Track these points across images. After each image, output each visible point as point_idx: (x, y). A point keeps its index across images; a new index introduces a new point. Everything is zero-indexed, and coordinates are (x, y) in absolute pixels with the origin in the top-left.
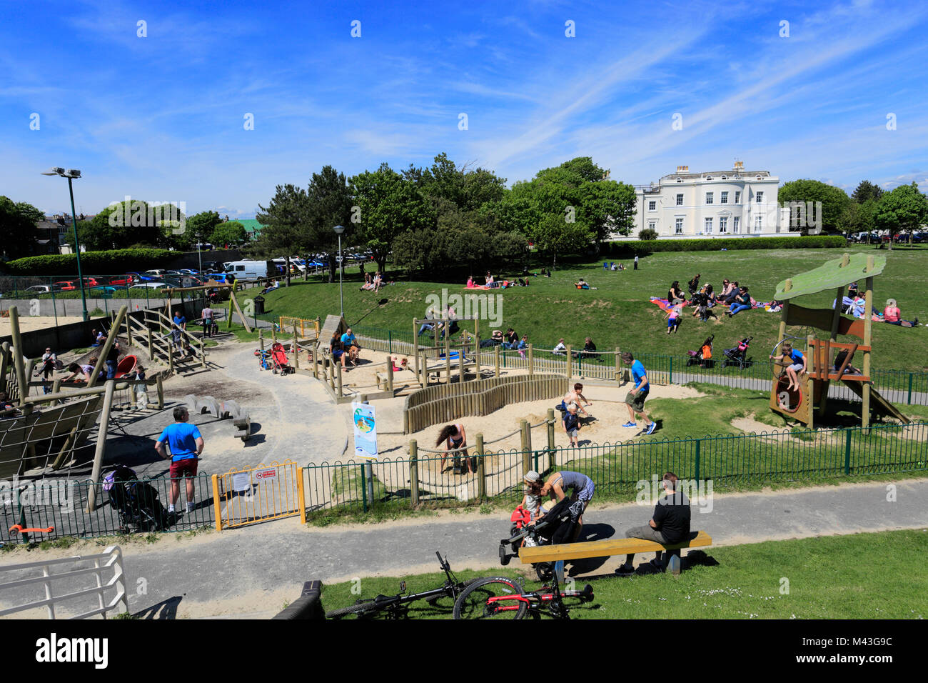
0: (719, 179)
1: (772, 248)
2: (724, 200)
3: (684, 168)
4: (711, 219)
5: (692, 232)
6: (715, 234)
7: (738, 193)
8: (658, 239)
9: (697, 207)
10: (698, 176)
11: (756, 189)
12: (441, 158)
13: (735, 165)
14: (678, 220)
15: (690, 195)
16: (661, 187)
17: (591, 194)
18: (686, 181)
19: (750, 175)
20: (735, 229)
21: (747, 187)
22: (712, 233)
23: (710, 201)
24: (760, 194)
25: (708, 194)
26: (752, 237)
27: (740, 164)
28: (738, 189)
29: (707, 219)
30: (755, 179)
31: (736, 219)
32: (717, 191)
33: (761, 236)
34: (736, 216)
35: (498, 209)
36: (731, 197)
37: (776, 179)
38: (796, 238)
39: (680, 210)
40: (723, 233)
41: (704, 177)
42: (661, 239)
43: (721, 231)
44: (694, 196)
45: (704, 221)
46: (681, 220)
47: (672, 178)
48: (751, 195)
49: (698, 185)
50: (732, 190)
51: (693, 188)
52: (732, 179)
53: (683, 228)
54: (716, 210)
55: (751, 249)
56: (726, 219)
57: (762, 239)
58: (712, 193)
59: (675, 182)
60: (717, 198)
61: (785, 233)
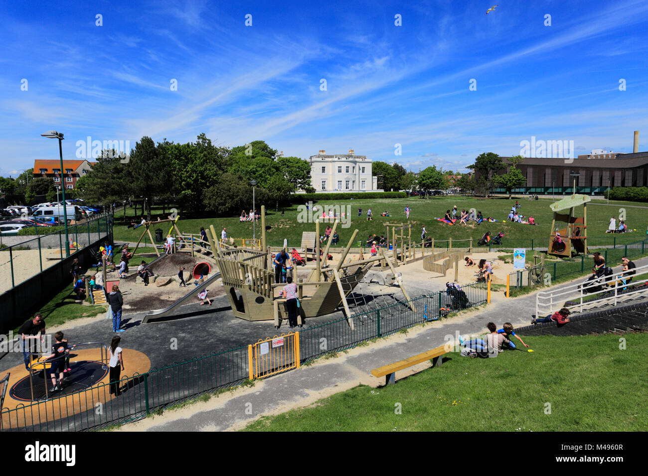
0: (344, 159)
1: (374, 198)
2: (347, 171)
3: (323, 151)
4: (341, 182)
5: (331, 189)
6: (343, 190)
7: (354, 167)
8: (316, 193)
9: (333, 174)
10: (332, 157)
11: (362, 165)
12: (202, 137)
13: (350, 151)
14: (323, 182)
15: (329, 167)
16: (312, 162)
17: (286, 165)
18: (327, 159)
19: (358, 157)
20: (353, 187)
21: (357, 164)
22: (342, 190)
23: (340, 171)
24: (364, 168)
25: (339, 167)
26: (362, 192)
27: (352, 151)
28: (354, 165)
29: (339, 182)
30: (361, 160)
31: (354, 182)
32: (344, 166)
33: (366, 192)
34: (354, 180)
35: (242, 172)
36: (350, 169)
37: (370, 160)
38: (381, 193)
39: (324, 176)
40: (348, 190)
41: (336, 157)
42: (318, 192)
43: (346, 188)
44: (331, 168)
45: (338, 183)
46: (325, 182)
47: (318, 157)
48: (360, 169)
49: (333, 162)
50: (351, 165)
51: (330, 163)
52: (351, 159)
53: (326, 186)
54: (343, 176)
55: (365, 198)
56: (348, 181)
57: (367, 193)
58: (341, 167)
59: (320, 159)
60: (344, 170)
61: (375, 190)
